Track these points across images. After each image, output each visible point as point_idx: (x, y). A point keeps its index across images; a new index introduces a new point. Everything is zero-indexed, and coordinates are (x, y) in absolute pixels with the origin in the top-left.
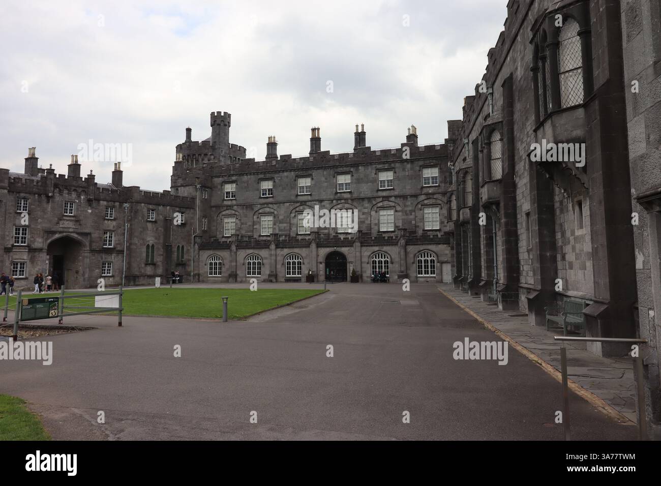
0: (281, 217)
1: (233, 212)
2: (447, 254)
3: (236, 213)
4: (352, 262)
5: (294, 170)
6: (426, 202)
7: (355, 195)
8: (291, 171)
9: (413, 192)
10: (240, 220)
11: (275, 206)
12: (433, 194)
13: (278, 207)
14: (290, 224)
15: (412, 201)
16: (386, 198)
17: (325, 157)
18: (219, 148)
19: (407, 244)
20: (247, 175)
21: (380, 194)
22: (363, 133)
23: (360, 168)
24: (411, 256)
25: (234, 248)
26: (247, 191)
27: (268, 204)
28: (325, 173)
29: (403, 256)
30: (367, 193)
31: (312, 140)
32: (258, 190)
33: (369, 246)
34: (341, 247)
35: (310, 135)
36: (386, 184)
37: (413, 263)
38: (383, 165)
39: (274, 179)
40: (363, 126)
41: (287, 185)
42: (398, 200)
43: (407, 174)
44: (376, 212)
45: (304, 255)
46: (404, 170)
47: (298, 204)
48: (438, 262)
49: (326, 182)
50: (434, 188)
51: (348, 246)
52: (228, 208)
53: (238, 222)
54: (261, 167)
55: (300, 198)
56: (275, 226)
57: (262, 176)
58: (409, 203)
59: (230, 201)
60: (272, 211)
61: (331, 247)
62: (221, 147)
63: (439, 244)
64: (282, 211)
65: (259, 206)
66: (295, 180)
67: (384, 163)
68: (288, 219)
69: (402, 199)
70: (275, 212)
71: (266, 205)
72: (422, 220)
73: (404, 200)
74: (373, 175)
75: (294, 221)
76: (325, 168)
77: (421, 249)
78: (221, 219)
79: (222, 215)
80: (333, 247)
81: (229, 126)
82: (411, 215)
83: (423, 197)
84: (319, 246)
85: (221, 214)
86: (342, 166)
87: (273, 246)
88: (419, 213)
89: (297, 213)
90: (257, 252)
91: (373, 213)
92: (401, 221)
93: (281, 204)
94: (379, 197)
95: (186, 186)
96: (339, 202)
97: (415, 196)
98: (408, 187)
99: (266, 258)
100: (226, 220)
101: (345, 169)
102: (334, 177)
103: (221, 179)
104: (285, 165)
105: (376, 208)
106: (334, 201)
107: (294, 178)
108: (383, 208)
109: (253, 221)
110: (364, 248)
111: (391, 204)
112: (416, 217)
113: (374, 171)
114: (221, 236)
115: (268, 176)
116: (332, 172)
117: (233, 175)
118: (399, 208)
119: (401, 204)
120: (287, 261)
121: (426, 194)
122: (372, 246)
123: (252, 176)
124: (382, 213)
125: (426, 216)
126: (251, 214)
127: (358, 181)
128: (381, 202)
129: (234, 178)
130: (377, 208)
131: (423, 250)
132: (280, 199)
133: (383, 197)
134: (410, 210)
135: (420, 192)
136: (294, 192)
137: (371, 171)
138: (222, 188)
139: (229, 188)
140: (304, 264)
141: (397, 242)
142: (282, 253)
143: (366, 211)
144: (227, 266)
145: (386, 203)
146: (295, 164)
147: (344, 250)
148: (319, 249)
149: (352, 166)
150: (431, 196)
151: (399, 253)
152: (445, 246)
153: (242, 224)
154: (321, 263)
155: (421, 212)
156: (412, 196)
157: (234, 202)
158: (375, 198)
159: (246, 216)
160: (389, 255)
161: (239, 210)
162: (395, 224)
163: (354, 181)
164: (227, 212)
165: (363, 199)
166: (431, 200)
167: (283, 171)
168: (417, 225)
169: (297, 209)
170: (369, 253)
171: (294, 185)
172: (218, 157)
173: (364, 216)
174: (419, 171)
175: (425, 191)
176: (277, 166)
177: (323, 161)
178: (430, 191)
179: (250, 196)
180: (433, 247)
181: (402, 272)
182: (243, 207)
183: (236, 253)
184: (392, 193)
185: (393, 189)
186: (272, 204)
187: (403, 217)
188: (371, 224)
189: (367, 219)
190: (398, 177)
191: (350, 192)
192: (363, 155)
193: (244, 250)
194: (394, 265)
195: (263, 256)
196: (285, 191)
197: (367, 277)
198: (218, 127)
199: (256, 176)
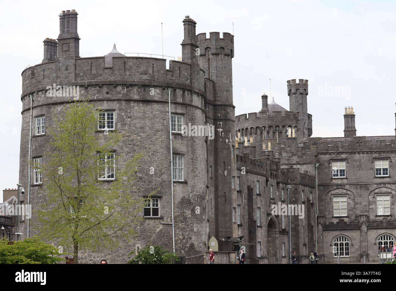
1: (345, 191)
3: (349, 192)
10: (354, 200)
11: (393, 187)
18: (303, 120)
20: (359, 153)
25: (364, 228)
26: (360, 170)
27: (384, 184)
32: (371, 169)
39: (391, 159)
52: (339, 187)
53: (350, 201)
56: (392, 206)
57: (376, 155)
59: (341, 180)
60: (390, 191)
65: (374, 186)
70: (394, 192)
71: (382, 185)
78: (331, 199)
79: (332, 195)
81: (307, 94)
85: (330, 194)
90: (388, 232)
100: (335, 200)
103: (327, 156)
109: (369, 201)
114: (331, 216)
115: (383, 155)
117: (342, 153)
123: (365, 155)
126: (366, 193)
129: (344, 156)
138: (329, 166)
139: (337, 166)
144: (357, 246)
153: (356, 204)
157: (344, 181)
159: (360, 196)
161: (352, 190)
164: (337, 191)
172: (302, 129)
179: (364, 176)
182: (357, 187)
183: (366, 233)
186: (389, 184)
193: (375, 231)
198: (301, 96)
199: (370, 155)
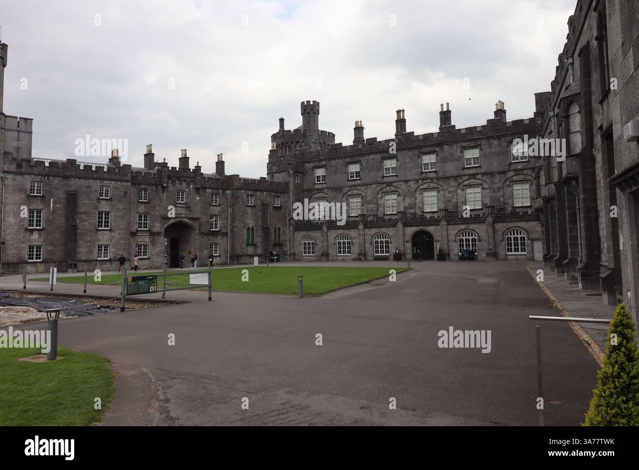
0: (368, 199)
1: (324, 195)
2: (538, 231)
3: (327, 196)
4: (438, 241)
5: (380, 153)
6: (514, 178)
7: (440, 174)
8: (377, 153)
9: (500, 169)
10: (330, 202)
11: (363, 188)
12: (522, 170)
13: (365, 189)
14: (377, 204)
15: (500, 178)
16: (473, 176)
17: (409, 139)
18: (309, 135)
19: (495, 221)
20: (335, 159)
21: (466, 172)
22: (449, 112)
23: (445, 147)
24: (500, 233)
25: (325, 228)
26: (336, 175)
27: (355, 186)
28: (410, 153)
29: (491, 234)
30: (452, 172)
31: (397, 121)
32: (346, 173)
33: (456, 224)
34: (427, 225)
35: (395, 117)
36: (472, 162)
37: (502, 240)
38: (468, 143)
39: (361, 162)
40: (448, 104)
41: (374, 167)
42: (485, 178)
43: (494, 150)
44: (463, 190)
45: (391, 234)
46: (490, 146)
47: (384, 185)
48: (529, 239)
49: (411, 163)
50: (523, 164)
51: (435, 225)
52: (319, 191)
54: (348, 152)
55: (386, 180)
56: (363, 207)
57: (349, 160)
58: (497, 180)
59: (321, 185)
60: (360, 192)
61: (417, 226)
62: (311, 133)
63: (529, 221)
64: (369, 193)
65: (347, 188)
66: (381, 162)
67: (469, 141)
68: (375, 200)
69: (489, 176)
70: (363, 194)
71: (353, 188)
72: (512, 196)
73: (491, 176)
74: (459, 154)
75: (381, 202)
76: (410, 149)
77: (510, 226)
78: (313, 202)
79: (314, 199)
80: (420, 226)
81: (318, 114)
82: (500, 192)
83: (511, 174)
84: (405, 225)
85: (313, 197)
86: (426, 146)
87: (361, 227)
88: (507, 191)
89: (383, 194)
90: (346, 233)
91: (459, 191)
92: (488, 199)
93: (368, 186)
94: (466, 175)
95: (280, 172)
96: (425, 182)
97: (503, 173)
98: (495, 164)
99: (355, 238)
101: (429, 148)
102: (419, 157)
103: (311, 164)
104: (371, 148)
105: (462, 187)
106: (420, 181)
107: (380, 160)
108: (470, 186)
110: (451, 227)
111: (479, 182)
112: (504, 194)
113: (459, 150)
115: (355, 159)
116: (417, 152)
117: (322, 160)
118: (486, 186)
119: (488, 181)
120: (375, 240)
121: (516, 170)
122: (458, 224)
123: (340, 160)
124: (469, 191)
125: (515, 192)
126: (340, 196)
127: (444, 160)
128: (467, 180)
129: (323, 163)
130: (464, 186)
131: (511, 228)
132: (367, 181)
133: (469, 175)
134: (498, 187)
135: (508, 168)
136: (380, 174)
137: (455, 149)
138: (312, 173)
139: (320, 172)
140: (391, 243)
141: (485, 220)
142: (370, 232)
143: (452, 189)
144: (319, 246)
145: (472, 181)
146: (381, 147)
147: (431, 229)
148: (406, 228)
149: (436, 145)
150: (520, 172)
151: (487, 231)
152: (536, 222)
154: (408, 242)
155: (510, 188)
156: (499, 173)
157: (324, 186)
158: (461, 176)
159: (335, 198)
160: (476, 232)
161: (329, 193)
162: (482, 201)
163: (440, 160)
164: (318, 195)
165: (449, 178)
166: (521, 176)
167: (369, 154)
168: (506, 202)
169: (384, 190)
170: (456, 232)
171: (380, 167)
172: (309, 144)
173: (450, 195)
174: (507, 146)
175: (513, 167)
176: (363, 149)
177: (407, 142)
178: (519, 167)
179: (339, 180)
180: (523, 224)
181: (490, 250)
182: (333, 191)
183: (327, 233)
184: (478, 171)
185: (480, 167)
186: (359, 185)
187: (491, 194)
188: (457, 202)
189: (454, 198)
190: (485, 153)
191: (435, 172)
192: (447, 134)
193: (334, 231)
194: (482, 243)
195: (352, 236)
196: (371, 173)
197: (455, 255)
198: (308, 115)
199: (344, 160)
